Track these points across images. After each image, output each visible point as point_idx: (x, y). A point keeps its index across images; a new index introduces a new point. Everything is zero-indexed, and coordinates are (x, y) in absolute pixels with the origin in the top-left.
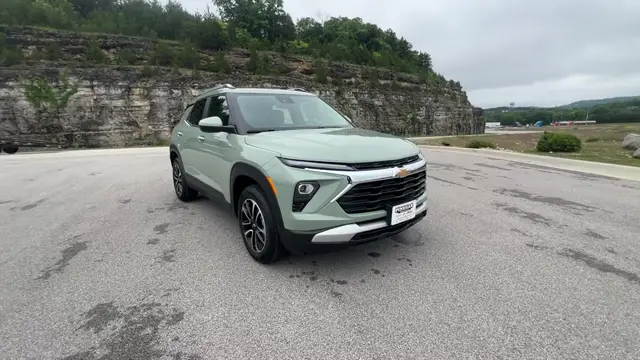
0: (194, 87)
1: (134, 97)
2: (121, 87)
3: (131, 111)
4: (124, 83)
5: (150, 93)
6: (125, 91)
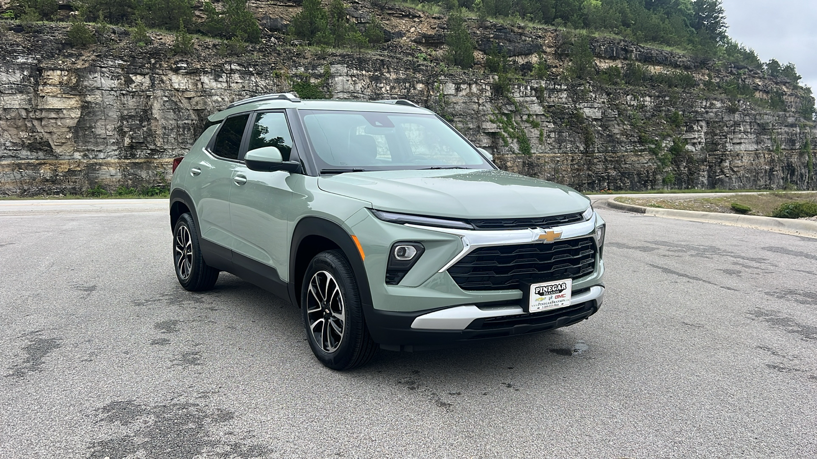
0: (176, 71)
1: (48, 89)
2: (22, 67)
3: (41, 120)
4: (27, 59)
5: (83, 81)
6: (30, 76)
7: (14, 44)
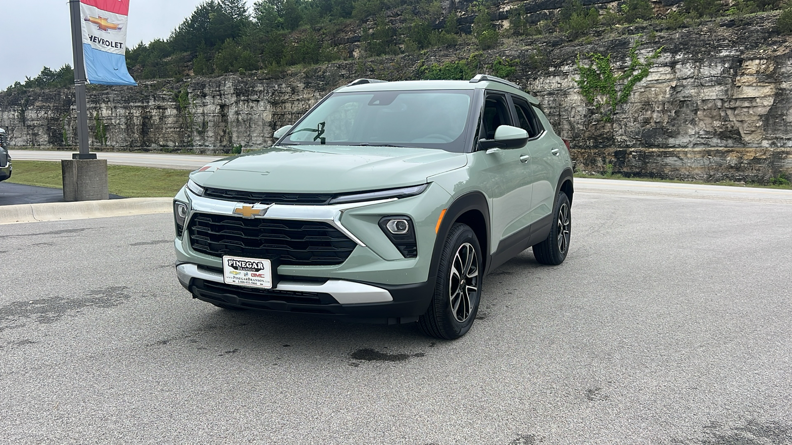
1: (745, 79)
2: (723, 60)
3: (734, 109)
4: (731, 52)
5: (780, 68)
6: (730, 68)
7: (721, 39)
